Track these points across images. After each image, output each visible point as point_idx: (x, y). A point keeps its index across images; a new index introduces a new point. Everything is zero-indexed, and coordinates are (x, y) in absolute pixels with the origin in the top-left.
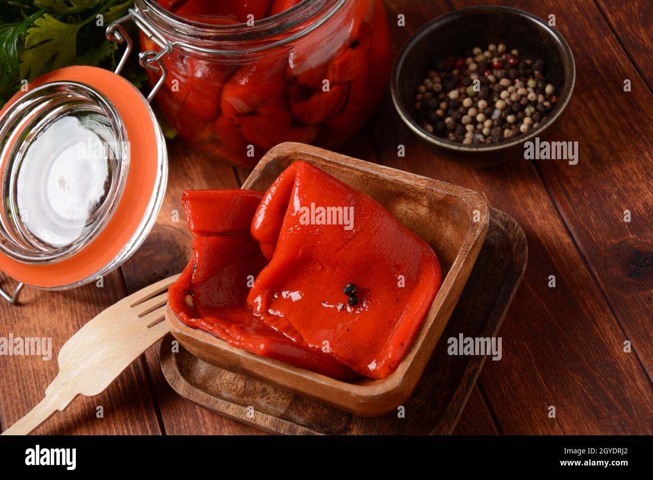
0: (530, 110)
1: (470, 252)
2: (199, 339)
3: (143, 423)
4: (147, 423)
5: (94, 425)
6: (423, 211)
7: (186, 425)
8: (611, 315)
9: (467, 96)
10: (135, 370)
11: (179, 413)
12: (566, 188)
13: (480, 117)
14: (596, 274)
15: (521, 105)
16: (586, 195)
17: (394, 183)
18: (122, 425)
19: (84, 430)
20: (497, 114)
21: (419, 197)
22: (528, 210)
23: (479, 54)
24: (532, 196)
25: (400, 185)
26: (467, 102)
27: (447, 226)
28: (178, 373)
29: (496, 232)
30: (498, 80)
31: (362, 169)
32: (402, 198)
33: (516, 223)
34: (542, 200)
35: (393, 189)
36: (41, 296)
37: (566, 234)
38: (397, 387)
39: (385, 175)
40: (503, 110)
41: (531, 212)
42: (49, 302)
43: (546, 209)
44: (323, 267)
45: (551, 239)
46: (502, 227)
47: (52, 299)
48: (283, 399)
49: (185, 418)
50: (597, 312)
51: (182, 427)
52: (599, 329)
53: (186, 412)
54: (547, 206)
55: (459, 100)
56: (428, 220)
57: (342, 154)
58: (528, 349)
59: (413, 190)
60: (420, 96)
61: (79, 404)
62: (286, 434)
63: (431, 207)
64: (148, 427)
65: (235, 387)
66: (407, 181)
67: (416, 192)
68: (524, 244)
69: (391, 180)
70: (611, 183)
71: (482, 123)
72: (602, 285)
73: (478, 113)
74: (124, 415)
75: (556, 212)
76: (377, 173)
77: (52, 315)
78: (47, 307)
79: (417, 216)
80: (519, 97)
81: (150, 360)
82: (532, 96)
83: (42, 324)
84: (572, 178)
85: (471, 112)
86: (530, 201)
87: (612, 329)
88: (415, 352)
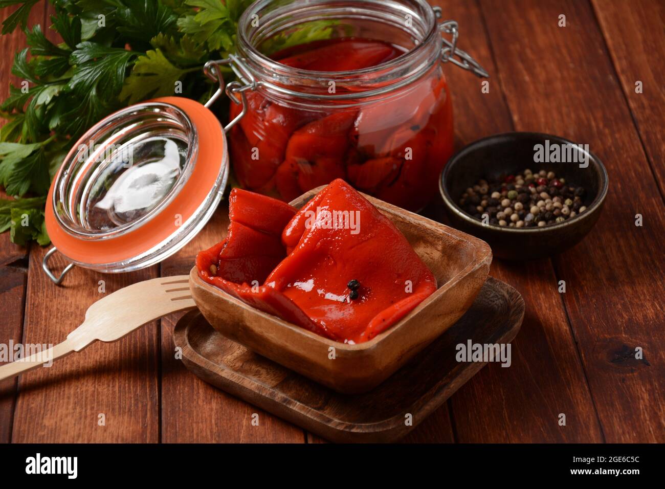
0: (560, 220)
1: (464, 278)
2: (213, 293)
3: (144, 383)
4: (148, 383)
5: (101, 377)
6: (437, 255)
7: (181, 391)
8: (585, 384)
9: (506, 197)
10: (149, 348)
11: (178, 382)
12: (578, 293)
13: (514, 217)
14: (583, 355)
15: (554, 215)
16: (594, 301)
17: (417, 227)
18: (125, 381)
19: (91, 378)
20: (530, 217)
21: (436, 242)
22: (538, 301)
23: (529, 174)
24: (545, 293)
25: (422, 229)
26: (505, 202)
27: (454, 269)
28: (187, 341)
29: (501, 300)
30: (539, 193)
31: (393, 212)
32: (422, 242)
33: (520, 295)
34: (553, 297)
35: (416, 232)
36: (84, 284)
37: (566, 324)
38: (369, 349)
39: (411, 218)
40: (536, 214)
41: (540, 303)
42: (90, 289)
43: (554, 304)
44: (335, 264)
45: (552, 325)
46: (507, 296)
47: (93, 288)
48: (272, 380)
49: (182, 387)
50: (573, 380)
51: (178, 392)
52: (571, 391)
53: (184, 383)
54: (556, 302)
55: (499, 201)
56: (439, 264)
57: (379, 199)
58: (502, 393)
59: (432, 235)
60: (466, 195)
61: (92, 360)
62: (267, 396)
63: (444, 251)
64: (148, 386)
65: (233, 365)
66: (428, 226)
67: (435, 237)
68: (521, 310)
69: (415, 224)
70: (620, 296)
71: (515, 222)
72: (585, 363)
73: (513, 213)
74: (129, 375)
75: (563, 307)
76: (404, 216)
77: (88, 299)
78: (87, 292)
79: (431, 260)
80: (553, 209)
81: (165, 343)
82: (565, 210)
83: (78, 303)
84: (585, 288)
85: (507, 210)
86: (542, 296)
87: (582, 393)
88: (393, 330)
